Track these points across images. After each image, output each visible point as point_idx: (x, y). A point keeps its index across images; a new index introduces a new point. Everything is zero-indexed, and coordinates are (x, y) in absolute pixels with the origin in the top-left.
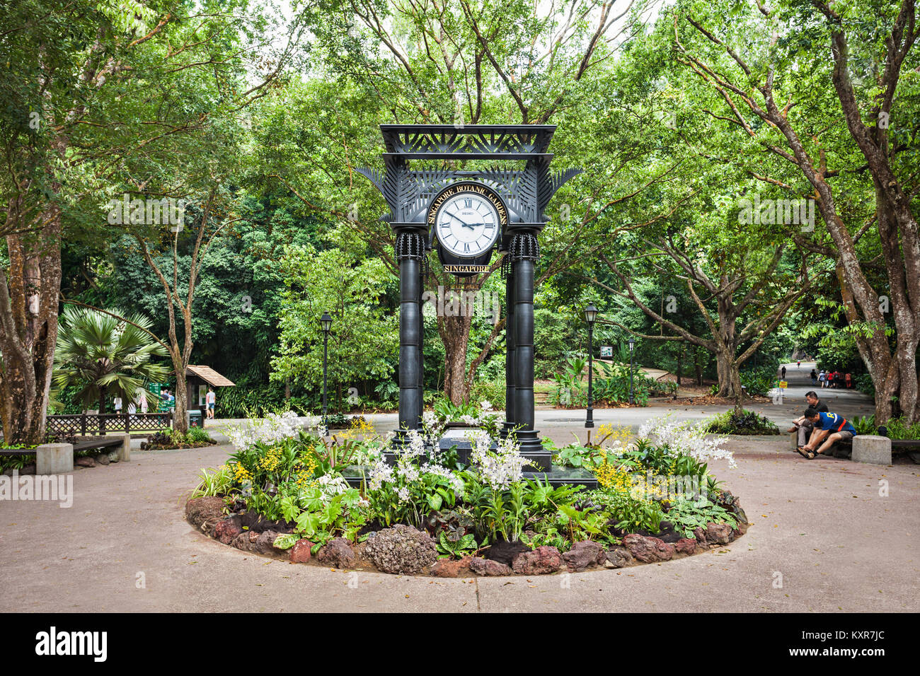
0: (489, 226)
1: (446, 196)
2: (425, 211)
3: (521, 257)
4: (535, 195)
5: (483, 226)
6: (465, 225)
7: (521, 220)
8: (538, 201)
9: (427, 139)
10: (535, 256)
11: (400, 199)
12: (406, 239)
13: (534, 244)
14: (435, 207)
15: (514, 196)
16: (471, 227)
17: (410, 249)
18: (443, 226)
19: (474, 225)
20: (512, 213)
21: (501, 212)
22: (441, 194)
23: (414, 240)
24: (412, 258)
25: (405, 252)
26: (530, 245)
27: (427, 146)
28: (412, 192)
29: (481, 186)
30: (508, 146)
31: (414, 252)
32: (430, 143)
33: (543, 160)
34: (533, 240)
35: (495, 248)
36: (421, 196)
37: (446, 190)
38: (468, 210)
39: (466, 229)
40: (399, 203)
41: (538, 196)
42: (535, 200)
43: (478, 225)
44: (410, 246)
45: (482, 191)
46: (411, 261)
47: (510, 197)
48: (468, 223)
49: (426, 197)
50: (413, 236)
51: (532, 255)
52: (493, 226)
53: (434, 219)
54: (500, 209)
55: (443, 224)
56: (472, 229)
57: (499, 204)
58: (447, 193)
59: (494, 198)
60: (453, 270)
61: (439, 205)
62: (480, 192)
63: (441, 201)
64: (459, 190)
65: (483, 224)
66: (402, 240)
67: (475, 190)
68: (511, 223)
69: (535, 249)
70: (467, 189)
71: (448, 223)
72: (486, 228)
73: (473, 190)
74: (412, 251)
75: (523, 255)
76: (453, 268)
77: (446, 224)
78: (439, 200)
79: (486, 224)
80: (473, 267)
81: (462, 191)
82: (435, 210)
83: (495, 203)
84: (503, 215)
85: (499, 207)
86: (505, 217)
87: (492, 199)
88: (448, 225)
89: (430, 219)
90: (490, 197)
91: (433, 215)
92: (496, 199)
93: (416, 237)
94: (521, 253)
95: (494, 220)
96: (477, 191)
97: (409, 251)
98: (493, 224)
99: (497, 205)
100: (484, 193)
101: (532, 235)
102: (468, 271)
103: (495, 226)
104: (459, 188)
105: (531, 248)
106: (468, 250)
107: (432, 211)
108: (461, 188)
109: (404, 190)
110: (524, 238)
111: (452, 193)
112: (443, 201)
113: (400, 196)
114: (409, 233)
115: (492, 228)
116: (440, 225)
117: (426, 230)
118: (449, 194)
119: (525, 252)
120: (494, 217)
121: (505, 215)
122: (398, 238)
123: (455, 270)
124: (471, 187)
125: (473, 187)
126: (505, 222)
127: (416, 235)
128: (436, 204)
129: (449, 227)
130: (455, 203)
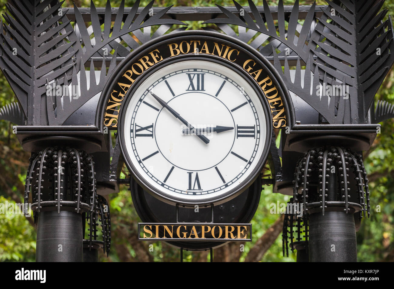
0: (244, 132)
1: (143, 65)
2: (96, 99)
3: (323, 204)
4: (352, 59)
7: (320, 119)
8: (361, 73)
10: (359, 200)
11: (37, 73)
12: (51, 164)
13: (353, 172)
14: (120, 90)
15: (303, 63)
17: (60, 187)
20: (297, 101)
21: (273, 99)
22: (133, 62)
23: (69, 166)
24: (65, 207)
25: (49, 193)
26: (345, 175)
28: (67, 56)
29: (225, 42)
31: (69, 193)
34: (351, 165)
35: (268, 182)
36: (87, 65)
37: (145, 52)
40: (36, 83)
41: (360, 63)
42: (353, 71)
44: (60, 180)
45: (228, 53)
46: (64, 214)
47: (292, 63)
49: (98, 65)
50: (69, 156)
51: (350, 200)
52: (254, 132)
53: (117, 116)
54: (270, 94)
55: (138, 128)
56: (206, 141)
57: (268, 82)
58: (147, 58)
59: (255, 69)
60: (161, 235)
61: (129, 86)
62: (222, 55)
63: (134, 76)
64: (175, 52)
65: (232, 128)
66: (42, 166)
67: (211, 52)
68: (296, 125)
69: (358, 185)
70: (192, 50)
71: (152, 126)
72: (238, 136)
73: (208, 52)
74: (65, 191)
75: (327, 199)
76: (161, 229)
77: (146, 128)
78: (129, 74)
79: (238, 127)
80: (209, 228)
81: (181, 53)
82: (120, 98)
83: (259, 80)
84: (277, 107)
85: (267, 88)
86: (282, 111)
87: (251, 71)
88: (151, 129)
89: (107, 117)
90: (247, 67)
91: (114, 108)
92: (260, 72)
93: (76, 160)
94: (324, 195)
95: (257, 119)
96: (216, 53)
97: (57, 191)
98: (253, 128)
99: (262, 85)
100: (232, 58)
101: (347, 151)
102: (197, 238)
103: (259, 132)
104: (174, 47)
105: (346, 182)
106: (196, 187)
107: (112, 100)
108: (178, 48)
109: (47, 52)
110: (330, 160)
111: (158, 59)
112: (138, 75)
113: (39, 67)
114: (58, 151)
115: (253, 136)
116: (132, 131)
117: (99, 142)
118: (151, 60)
119: (332, 193)
120: (255, 113)
121: (281, 108)
122: (34, 162)
123: (167, 235)
124: (202, 44)
125: (206, 45)
126: (283, 122)
127: (75, 155)
128: (120, 84)
129: (152, 135)
130: (166, 82)
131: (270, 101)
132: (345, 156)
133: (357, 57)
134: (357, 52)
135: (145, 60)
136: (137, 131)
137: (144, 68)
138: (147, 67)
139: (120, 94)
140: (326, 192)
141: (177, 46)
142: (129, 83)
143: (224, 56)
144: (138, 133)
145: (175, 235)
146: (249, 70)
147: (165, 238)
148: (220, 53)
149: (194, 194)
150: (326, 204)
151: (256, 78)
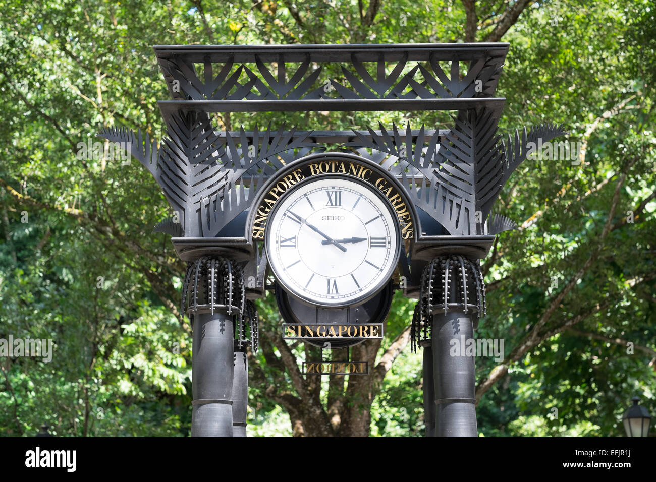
0: (377, 243)
1: (287, 184)
3: (446, 305)
4: (471, 179)
5: (366, 243)
6: (328, 241)
7: (442, 231)
8: (478, 191)
9: (249, 72)
10: (475, 302)
11: (193, 190)
12: (205, 271)
13: (471, 277)
14: (266, 205)
16: (341, 245)
17: (213, 292)
18: (283, 243)
19: (346, 241)
21: (402, 214)
22: (278, 180)
23: (222, 274)
24: (218, 310)
25: (204, 297)
26: (465, 280)
27: (249, 85)
28: (219, 176)
29: (359, 163)
30: (414, 84)
31: (222, 297)
32: (254, 80)
33: (484, 109)
34: (469, 271)
37: (288, 172)
38: (334, 211)
39: (331, 248)
40: (192, 200)
41: (478, 181)
42: (472, 189)
43: (355, 240)
44: (213, 286)
45: (363, 173)
46: (217, 316)
48: (334, 237)
50: (221, 264)
51: (468, 302)
52: (385, 242)
53: (264, 229)
54: (399, 209)
55: (282, 240)
56: (344, 250)
57: (397, 198)
58: (291, 177)
59: (386, 187)
60: (303, 334)
61: (274, 202)
62: (357, 174)
63: (279, 193)
64: (316, 172)
65: (366, 239)
66: (197, 274)
67: (347, 171)
68: (422, 236)
69: (475, 289)
70: (330, 170)
71: (295, 238)
72: (371, 246)
73: (344, 172)
74: (217, 296)
75: (449, 301)
76: (303, 329)
77: (290, 240)
78: (274, 191)
79: (371, 239)
80: (346, 328)
81: (321, 173)
82: (266, 212)
83: (390, 196)
84: (406, 221)
85: (397, 204)
86: (410, 224)
87: (382, 189)
88: (294, 240)
89: (255, 230)
90: (379, 185)
91: (261, 222)
92: (390, 189)
93: (227, 268)
94: (446, 298)
95: (388, 231)
96: (352, 173)
97: (211, 296)
98: (385, 239)
99: (392, 201)
100: (366, 177)
101: (467, 259)
102: (335, 337)
103: (389, 243)
104: (314, 167)
105: (465, 287)
106: (334, 292)
107: (259, 214)
108: (318, 168)
109: (202, 172)
110: (452, 267)
111: (300, 178)
112: (282, 193)
113: (195, 185)
114: (211, 260)
115: (385, 246)
116: (277, 242)
117: (248, 252)
118: (294, 179)
119: (453, 296)
120: (387, 225)
121: (409, 221)
122: (190, 270)
123: (309, 335)
124: (340, 164)
125: (342, 165)
126: (410, 235)
127: (226, 264)
128: (267, 200)
129: (295, 246)
130: (307, 198)
131: (399, 215)
132: (464, 263)
133: (475, 177)
134: (475, 172)
135: (289, 179)
136: (281, 242)
137: (288, 186)
138: (290, 185)
139: (267, 210)
140: (448, 296)
141: (317, 166)
142: (275, 199)
143: (359, 175)
144: (282, 244)
145: (315, 335)
146: (380, 188)
147: (306, 337)
148: (355, 173)
149: (333, 298)
150: (448, 306)
151: (387, 195)
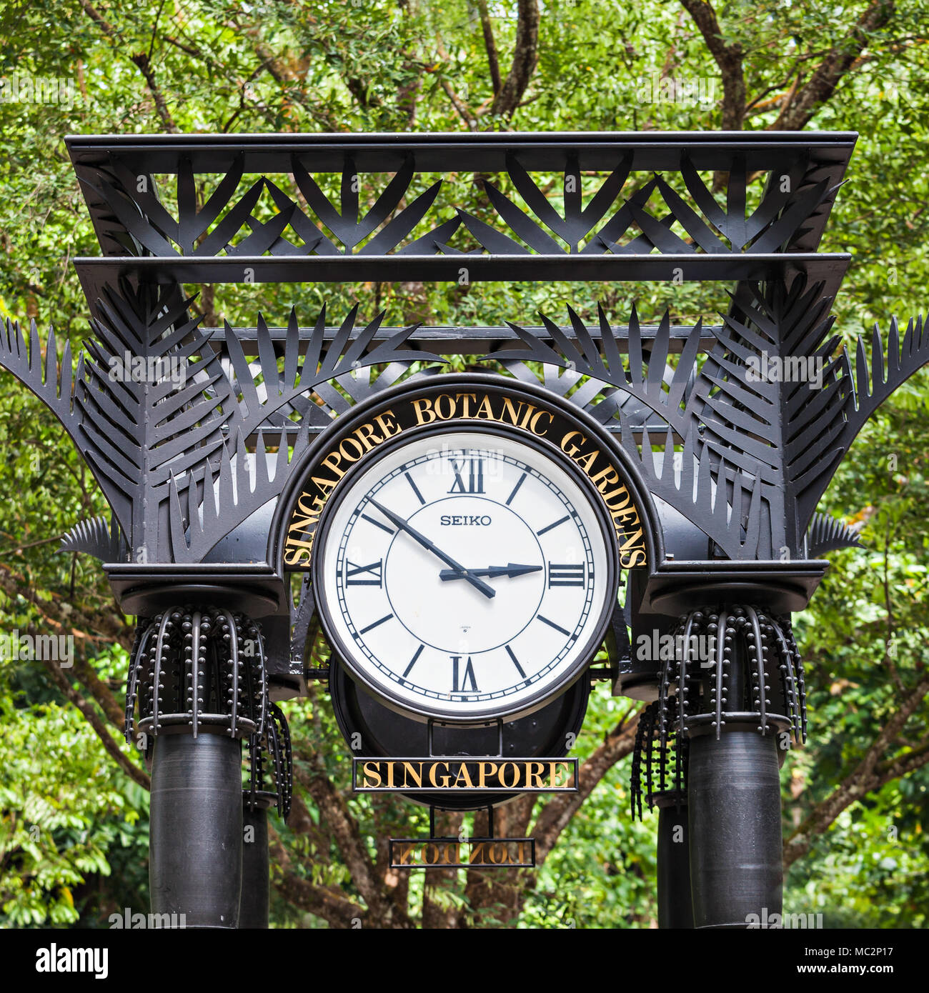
0: (561, 576)
1: (362, 442)
2: (269, 509)
3: (718, 716)
5: (539, 579)
6: (453, 573)
7: (712, 550)
8: (790, 460)
9: (277, 194)
10: (785, 709)
11: (151, 458)
12: (178, 638)
13: (775, 653)
14: (316, 491)
15: (679, 440)
16: (482, 582)
17: (196, 687)
18: (351, 576)
19: (494, 573)
20: (666, 513)
21: (621, 510)
22: (343, 435)
23: (216, 645)
24: (206, 726)
25: (176, 697)
26: (761, 660)
27: (276, 224)
28: (210, 424)
29: (525, 397)
30: (646, 219)
31: (216, 696)
32: (289, 212)
33: (802, 279)
34: (771, 640)
35: (602, 674)
36: (251, 443)
37: (364, 417)
38: (468, 504)
39: (459, 589)
40: (149, 479)
41: (789, 439)
42: (776, 456)
43: (515, 572)
44: (196, 673)
45: (531, 419)
46: (205, 740)
47: (658, 439)
48: (468, 563)
49: (272, 440)
50: (214, 623)
51: (769, 709)
52: (582, 575)
53: (309, 545)
54: (613, 501)
55: (351, 568)
56: (489, 593)
57: (610, 476)
58: (370, 428)
59: (585, 450)
60: (398, 782)
61: (333, 484)
62: (519, 422)
63: (344, 465)
64: (426, 417)
65: (539, 568)
66: (160, 645)
67: (497, 416)
68: (666, 562)
69: (783, 679)
70: (459, 412)
71: (379, 565)
72: (552, 584)
73: (490, 416)
74: (205, 693)
75: (725, 707)
76: (399, 771)
77: (368, 569)
78: (333, 460)
79: (552, 567)
80: (494, 768)
81: (437, 418)
82: (315, 507)
83: (593, 472)
84: (628, 527)
85: (609, 488)
86: (638, 534)
87: (576, 455)
88: (377, 570)
89: (290, 546)
90: (568, 447)
91: (304, 528)
92: (594, 455)
93: (228, 631)
94: (719, 700)
95: (589, 550)
96: (508, 418)
97: (191, 695)
98: (582, 567)
99: (599, 483)
100: (538, 429)
101: (764, 613)
102: (470, 786)
103: (592, 576)
104: (423, 406)
105: (762, 674)
106: (469, 686)
107: (300, 511)
108: (432, 408)
109: (170, 418)
110: (731, 630)
111: (392, 431)
112: (353, 463)
113: (155, 446)
114: (192, 614)
115: (582, 584)
116: (339, 574)
117: (274, 596)
118: (378, 432)
119: (734, 696)
120: (585, 537)
121: (636, 528)
122: (145, 636)
123: (412, 782)
124: (480, 400)
125: (487, 402)
126: (640, 557)
127: (226, 622)
128: (317, 480)
129: (379, 583)
130: (408, 476)
131: (615, 515)
132: (760, 622)
133: (784, 428)
134: (783, 419)
135: (366, 432)
136: (349, 574)
137: (365, 449)
138: (369, 447)
139: (317, 501)
140: (724, 694)
141: (429, 404)
142: (334, 477)
143: (524, 425)
144: (351, 578)
145: (426, 782)
146: (572, 452)
147: (405, 787)
148: (515, 419)
149: (464, 699)
150: (723, 718)
151: (587, 469)
